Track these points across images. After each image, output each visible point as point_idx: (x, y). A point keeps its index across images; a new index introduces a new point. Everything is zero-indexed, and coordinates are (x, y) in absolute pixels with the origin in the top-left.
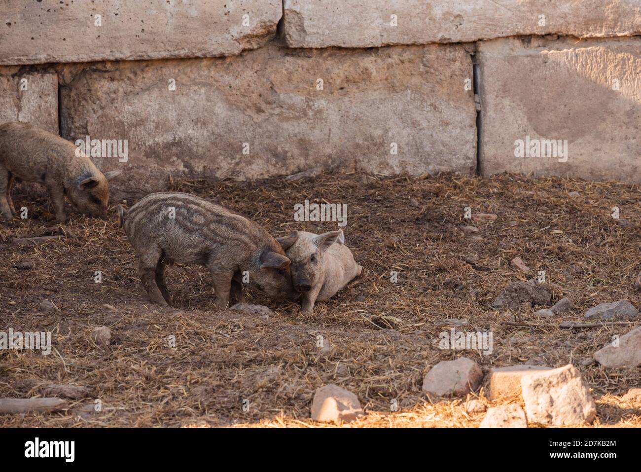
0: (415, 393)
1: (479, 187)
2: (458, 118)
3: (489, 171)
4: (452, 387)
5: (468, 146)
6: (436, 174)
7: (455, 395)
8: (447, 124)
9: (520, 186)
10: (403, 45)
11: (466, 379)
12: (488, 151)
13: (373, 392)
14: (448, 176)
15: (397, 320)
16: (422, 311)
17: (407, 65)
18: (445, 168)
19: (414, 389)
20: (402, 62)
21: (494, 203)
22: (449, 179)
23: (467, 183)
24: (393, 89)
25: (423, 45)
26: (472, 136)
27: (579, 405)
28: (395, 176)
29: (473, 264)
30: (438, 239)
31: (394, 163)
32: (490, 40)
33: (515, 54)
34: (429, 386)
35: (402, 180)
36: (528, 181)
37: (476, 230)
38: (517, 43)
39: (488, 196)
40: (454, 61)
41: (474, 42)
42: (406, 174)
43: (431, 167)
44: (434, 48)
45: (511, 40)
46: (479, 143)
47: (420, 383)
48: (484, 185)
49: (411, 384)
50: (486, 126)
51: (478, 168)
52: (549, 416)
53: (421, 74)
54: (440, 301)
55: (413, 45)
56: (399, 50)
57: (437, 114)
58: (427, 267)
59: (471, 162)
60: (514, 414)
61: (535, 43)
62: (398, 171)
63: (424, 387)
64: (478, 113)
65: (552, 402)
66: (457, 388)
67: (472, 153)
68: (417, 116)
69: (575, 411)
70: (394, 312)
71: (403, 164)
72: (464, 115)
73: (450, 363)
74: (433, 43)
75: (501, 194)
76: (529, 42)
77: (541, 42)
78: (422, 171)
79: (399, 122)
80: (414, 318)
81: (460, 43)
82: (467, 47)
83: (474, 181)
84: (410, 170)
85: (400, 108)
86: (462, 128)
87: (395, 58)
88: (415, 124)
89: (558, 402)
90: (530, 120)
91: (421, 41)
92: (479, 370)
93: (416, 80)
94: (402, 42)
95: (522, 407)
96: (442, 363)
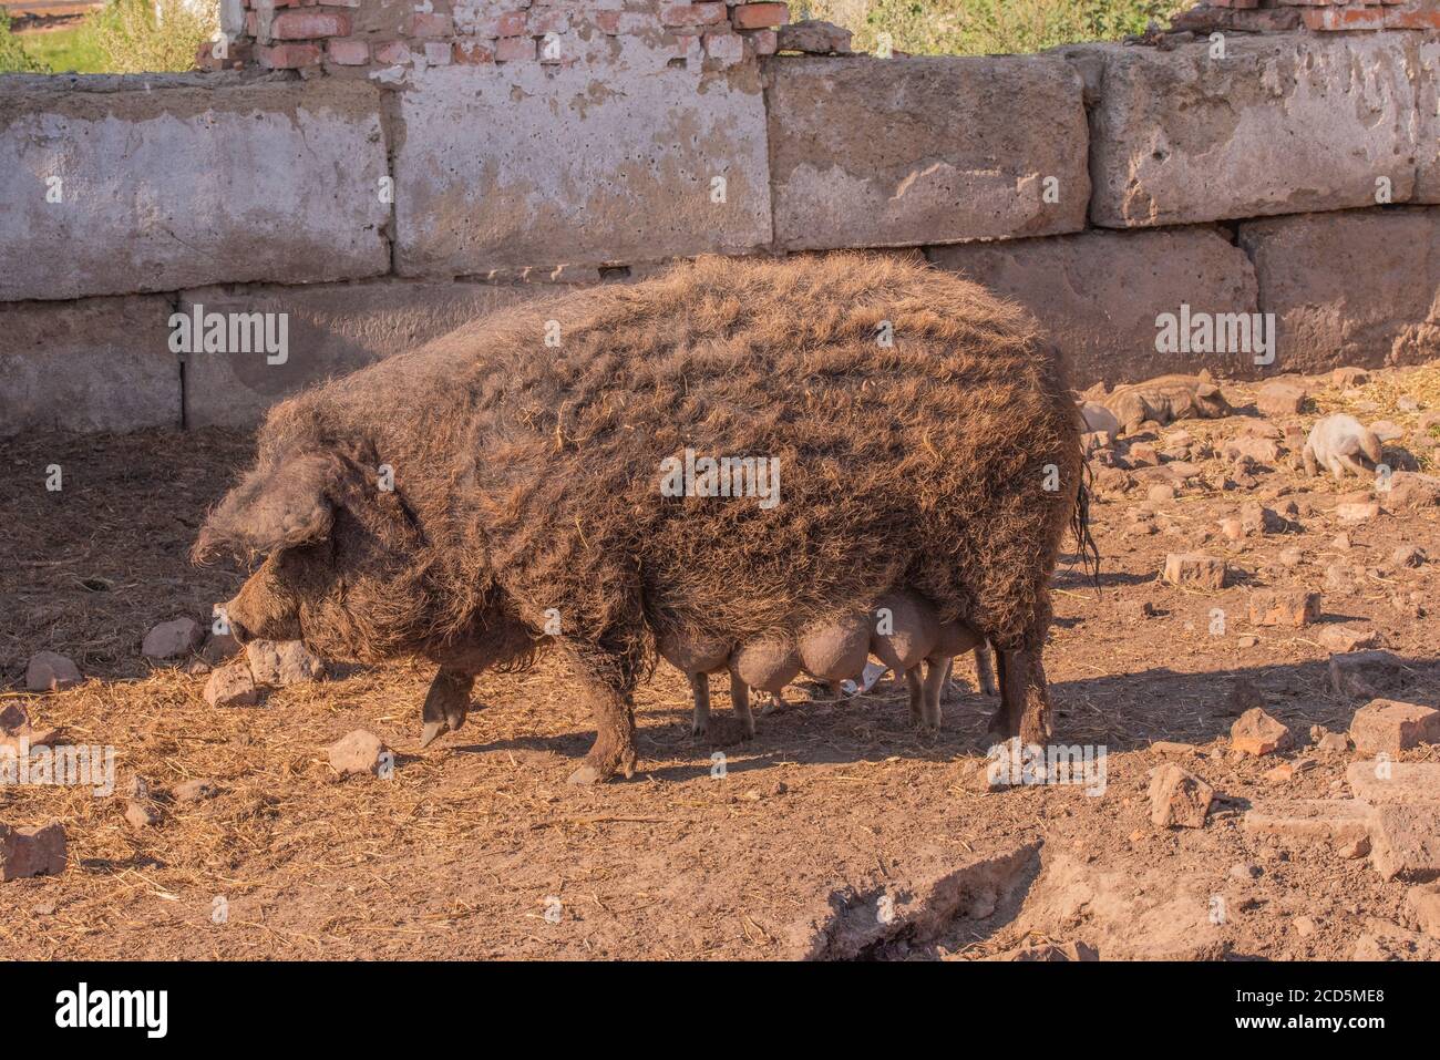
0: (135, 657)
1: (186, 442)
2: (162, 371)
3: (195, 424)
4: (173, 649)
5: (173, 399)
6: (140, 429)
7: (176, 657)
8: (151, 377)
9: (228, 439)
10: (101, 296)
11: (186, 640)
12: (194, 404)
13: (91, 657)
14: (153, 431)
15: (109, 582)
16: (134, 572)
17: (107, 317)
18: (148, 423)
19: (133, 652)
20: (102, 313)
21: (203, 458)
22: (155, 435)
23: (172, 438)
24: (92, 342)
25: (122, 296)
26: (176, 388)
27: (307, 662)
28: (97, 433)
29: (184, 521)
30: (146, 496)
31: (96, 417)
32: (192, 289)
33: (218, 302)
34: (150, 648)
35: (104, 436)
36: (236, 434)
37: (185, 486)
38: (220, 291)
39: (196, 450)
40: (156, 311)
41: (176, 292)
42: (109, 430)
43: (135, 422)
44: (134, 298)
45: (214, 290)
46: (183, 396)
47: (139, 645)
48: (191, 439)
49: (129, 648)
50: (191, 378)
51: (183, 423)
52: (276, 675)
53: (121, 326)
54: (153, 561)
55: (113, 295)
56: (98, 301)
57: (140, 367)
58: (135, 526)
59: (177, 416)
60: (240, 674)
61: (238, 291)
62: (100, 427)
63: (143, 650)
64: (182, 364)
65: (278, 660)
66: (179, 650)
67: (177, 407)
68: (119, 369)
69: (303, 669)
70: (105, 574)
71: (105, 420)
72: (167, 367)
73: (170, 624)
74: (134, 293)
75: (209, 448)
76: (233, 290)
77: (245, 290)
78: (126, 426)
79: (100, 376)
80: (126, 579)
81: (161, 293)
82: (168, 297)
83: (181, 435)
84: (113, 425)
85: (101, 361)
86: (166, 382)
87: (93, 311)
88: (116, 378)
89: (286, 660)
90: (235, 370)
91: (121, 292)
92: (200, 630)
93: (116, 333)
94: (100, 292)
95: (248, 666)
96: (160, 625)
